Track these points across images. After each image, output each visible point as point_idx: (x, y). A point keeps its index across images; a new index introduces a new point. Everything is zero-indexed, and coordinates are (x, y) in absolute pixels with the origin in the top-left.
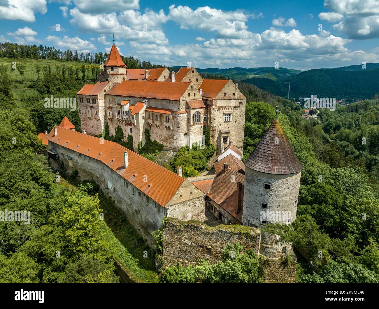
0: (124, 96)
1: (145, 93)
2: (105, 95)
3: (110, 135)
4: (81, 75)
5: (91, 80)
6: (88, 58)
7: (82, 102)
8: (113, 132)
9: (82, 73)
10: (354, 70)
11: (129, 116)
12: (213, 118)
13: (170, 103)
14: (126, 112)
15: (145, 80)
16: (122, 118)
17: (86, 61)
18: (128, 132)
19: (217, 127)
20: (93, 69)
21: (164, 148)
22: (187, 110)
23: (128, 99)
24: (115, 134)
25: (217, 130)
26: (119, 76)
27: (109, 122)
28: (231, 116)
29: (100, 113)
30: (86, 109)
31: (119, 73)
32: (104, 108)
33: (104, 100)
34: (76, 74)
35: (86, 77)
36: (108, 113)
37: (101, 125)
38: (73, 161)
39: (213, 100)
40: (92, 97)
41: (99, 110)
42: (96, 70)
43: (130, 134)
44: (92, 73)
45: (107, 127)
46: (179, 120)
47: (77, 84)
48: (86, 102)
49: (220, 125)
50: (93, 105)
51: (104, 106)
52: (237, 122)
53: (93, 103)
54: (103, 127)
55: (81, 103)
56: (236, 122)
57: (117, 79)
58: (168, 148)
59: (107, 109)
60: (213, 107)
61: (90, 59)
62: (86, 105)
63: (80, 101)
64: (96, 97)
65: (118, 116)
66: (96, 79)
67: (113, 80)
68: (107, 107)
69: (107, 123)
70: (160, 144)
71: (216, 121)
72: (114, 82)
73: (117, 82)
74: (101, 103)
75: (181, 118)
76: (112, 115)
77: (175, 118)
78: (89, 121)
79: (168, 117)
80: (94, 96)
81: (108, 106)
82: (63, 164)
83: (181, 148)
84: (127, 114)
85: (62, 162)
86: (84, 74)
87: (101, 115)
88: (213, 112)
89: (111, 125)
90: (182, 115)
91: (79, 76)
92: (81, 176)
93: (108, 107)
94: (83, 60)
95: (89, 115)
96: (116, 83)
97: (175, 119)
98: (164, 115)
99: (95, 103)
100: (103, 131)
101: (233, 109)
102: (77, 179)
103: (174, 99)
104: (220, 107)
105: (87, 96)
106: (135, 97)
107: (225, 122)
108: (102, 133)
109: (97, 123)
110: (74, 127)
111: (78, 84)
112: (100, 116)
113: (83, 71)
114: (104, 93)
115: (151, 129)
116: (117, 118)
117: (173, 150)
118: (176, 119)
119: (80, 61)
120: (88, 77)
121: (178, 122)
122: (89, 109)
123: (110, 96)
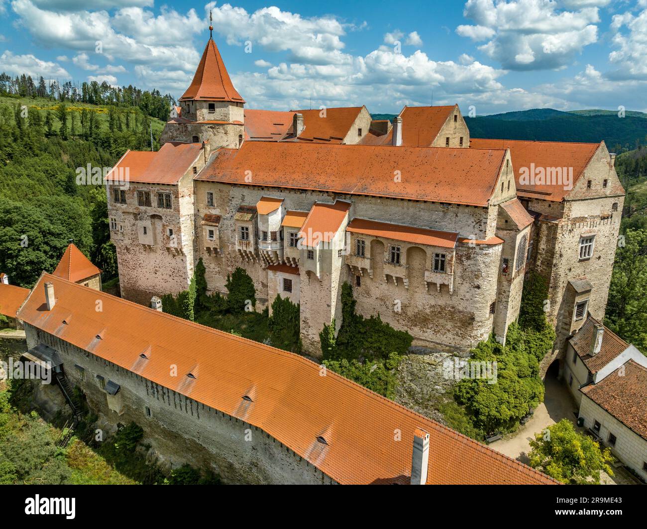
0: (262, 188)
1: (333, 178)
2: (195, 181)
3: (209, 294)
4: (57, 125)
5: (78, 135)
6: (68, 92)
7: (123, 201)
8: (218, 284)
9: (61, 120)
10: (515, 119)
11: (282, 246)
12: (559, 252)
13: (445, 213)
14: (274, 234)
15: (295, 140)
16: (256, 249)
17: (62, 98)
18: (276, 290)
19: (563, 275)
20: (83, 113)
21: (414, 343)
22: (502, 233)
23: (275, 195)
24: (225, 290)
25: (561, 286)
26: (230, 128)
27: (205, 256)
28: (593, 244)
29: (182, 234)
30: (133, 221)
31: (231, 121)
32: (193, 218)
33: (192, 196)
34: (48, 123)
35: (69, 130)
36: (206, 234)
37: (185, 268)
38: (123, 396)
39: (564, 200)
40: (156, 188)
41: (182, 226)
42: (89, 116)
43: (284, 295)
44: (82, 122)
45: (200, 270)
46: (482, 265)
47: (51, 145)
48: (136, 202)
49: (570, 270)
50: (161, 211)
51: (192, 212)
52: (602, 259)
53: (160, 204)
54: (191, 274)
55: (119, 205)
56: (599, 258)
57: (224, 135)
58: (431, 345)
59: (203, 222)
60: (563, 222)
61: (70, 93)
62: (135, 211)
63: (116, 200)
64: (173, 188)
65: (241, 244)
66: (91, 134)
67: (215, 138)
68: (202, 215)
69: (201, 259)
70: (396, 329)
71: (564, 260)
72: (215, 145)
73: (224, 144)
74: (186, 205)
75: (488, 260)
76: (220, 238)
77: (468, 258)
78: (143, 256)
79: (443, 256)
80: (163, 187)
81: (204, 212)
82: (83, 397)
83: (478, 347)
84: (274, 239)
85: (79, 389)
86: (64, 124)
87: (186, 239)
88: (559, 236)
89: (212, 266)
90: (491, 251)
91: (53, 128)
92: (154, 444)
93: (206, 215)
94: (56, 95)
95: (147, 240)
96: (222, 148)
97: (466, 263)
98: (429, 252)
99: (169, 206)
100: (190, 283)
101: (600, 224)
102: (142, 456)
103: (464, 201)
104: (576, 220)
105: (140, 186)
106: (304, 191)
107: (580, 261)
108: (188, 290)
109: (173, 262)
110: (97, 271)
111: (54, 144)
112: (183, 244)
113: (63, 118)
114: (193, 176)
115: (359, 284)
116: (237, 247)
117: (448, 351)
118: (469, 262)
119: (51, 98)
120: (73, 129)
121: (479, 270)
122: (148, 223)
123: (211, 185)
